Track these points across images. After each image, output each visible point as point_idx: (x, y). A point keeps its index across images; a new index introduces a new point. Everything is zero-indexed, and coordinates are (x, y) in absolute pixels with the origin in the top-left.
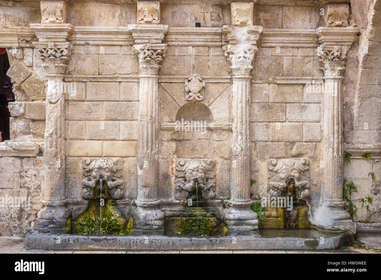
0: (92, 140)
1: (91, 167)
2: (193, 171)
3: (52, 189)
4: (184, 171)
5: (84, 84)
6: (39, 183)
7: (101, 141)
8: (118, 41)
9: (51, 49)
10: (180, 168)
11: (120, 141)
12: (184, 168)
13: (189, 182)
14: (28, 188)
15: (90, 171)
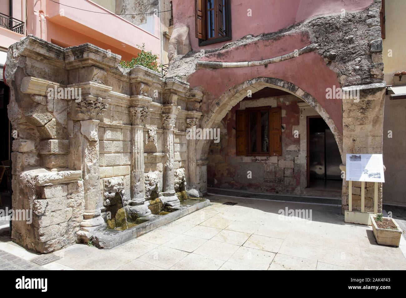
0: (107, 166)
1: (112, 184)
2: (155, 179)
3: (96, 203)
4: (150, 180)
5: (103, 128)
6: (81, 201)
7: (112, 167)
8: (122, 103)
9: (100, 103)
10: (147, 179)
11: (121, 166)
12: (149, 179)
13: (153, 185)
14: (72, 207)
15: (112, 187)
